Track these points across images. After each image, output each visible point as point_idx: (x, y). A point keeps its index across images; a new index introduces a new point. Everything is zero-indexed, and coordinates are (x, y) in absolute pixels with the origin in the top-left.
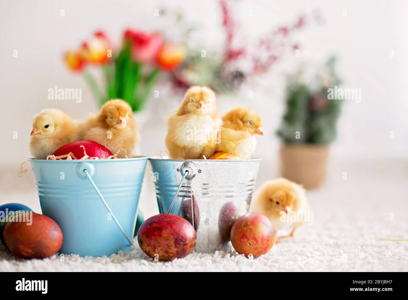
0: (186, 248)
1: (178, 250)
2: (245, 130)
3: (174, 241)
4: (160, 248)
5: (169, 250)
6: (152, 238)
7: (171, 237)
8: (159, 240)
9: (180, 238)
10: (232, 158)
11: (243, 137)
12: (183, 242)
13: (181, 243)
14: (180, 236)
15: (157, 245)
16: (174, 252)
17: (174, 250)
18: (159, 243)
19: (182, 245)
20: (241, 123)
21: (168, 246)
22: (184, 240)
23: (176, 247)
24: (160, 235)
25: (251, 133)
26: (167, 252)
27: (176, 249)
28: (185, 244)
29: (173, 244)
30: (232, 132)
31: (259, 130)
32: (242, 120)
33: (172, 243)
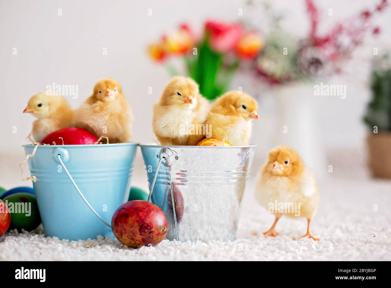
0: (153, 236)
1: (144, 237)
2: (238, 116)
3: (139, 228)
4: (126, 235)
5: (134, 237)
6: (119, 224)
7: (136, 224)
8: (125, 227)
9: (145, 225)
10: (218, 144)
11: (232, 122)
12: (148, 230)
13: (146, 231)
14: (145, 224)
15: (123, 231)
16: (140, 239)
17: (139, 237)
18: (124, 229)
19: (148, 233)
20: (233, 108)
21: (133, 233)
22: (149, 228)
23: (141, 235)
24: (126, 222)
25: (245, 118)
26: (132, 239)
27: (141, 236)
28: (152, 232)
29: (138, 232)
30: (221, 118)
31: (254, 114)
32: (235, 105)
33: (137, 229)
